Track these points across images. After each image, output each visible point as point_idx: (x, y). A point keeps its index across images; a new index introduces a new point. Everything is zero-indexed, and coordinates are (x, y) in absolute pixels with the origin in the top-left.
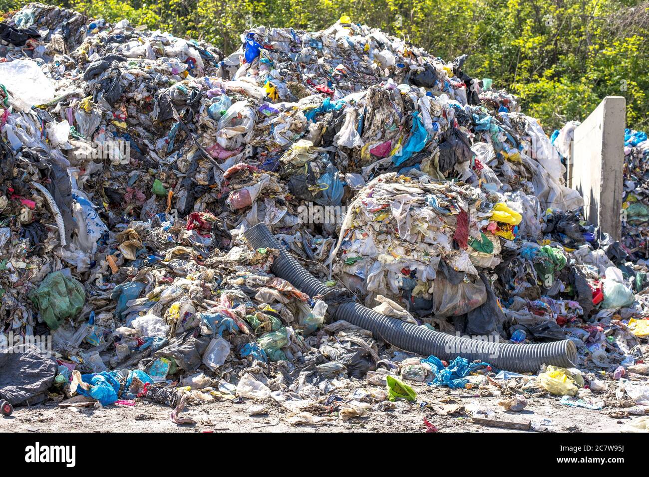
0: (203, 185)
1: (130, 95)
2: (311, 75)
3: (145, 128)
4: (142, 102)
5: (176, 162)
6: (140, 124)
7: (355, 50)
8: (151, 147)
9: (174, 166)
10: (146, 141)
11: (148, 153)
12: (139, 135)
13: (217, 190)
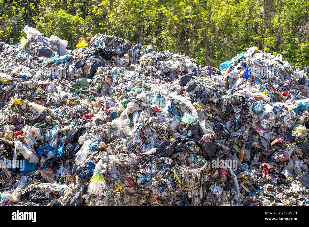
0: (258, 148)
1: (210, 99)
2: (277, 86)
3: (219, 117)
4: (216, 103)
5: (241, 136)
6: (217, 115)
7: (286, 71)
8: (224, 127)
9: (241, 138)
10: (221, 124)
11: (223, 129)
12: (217, 120)
13: (265, 151)
